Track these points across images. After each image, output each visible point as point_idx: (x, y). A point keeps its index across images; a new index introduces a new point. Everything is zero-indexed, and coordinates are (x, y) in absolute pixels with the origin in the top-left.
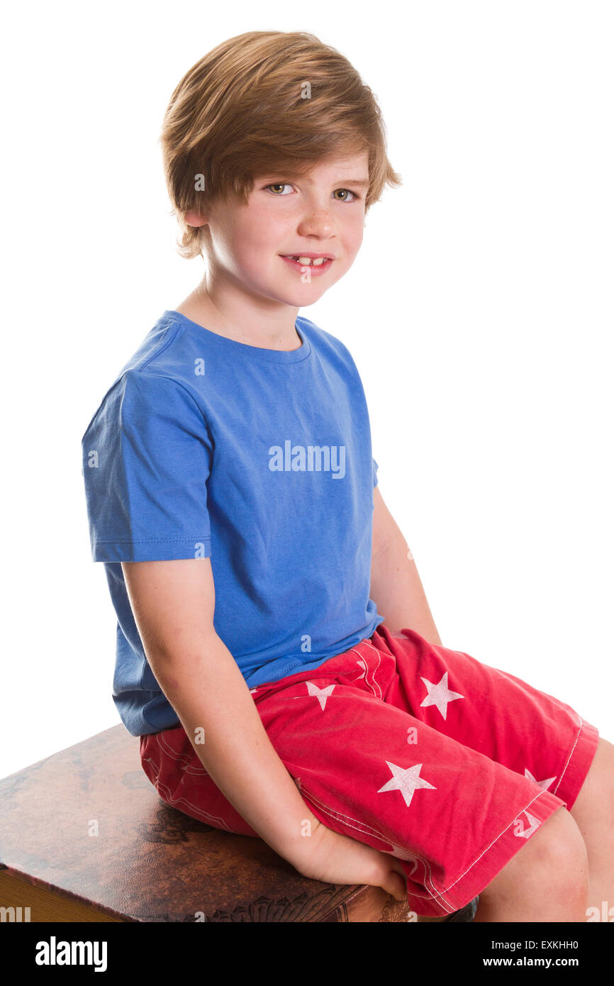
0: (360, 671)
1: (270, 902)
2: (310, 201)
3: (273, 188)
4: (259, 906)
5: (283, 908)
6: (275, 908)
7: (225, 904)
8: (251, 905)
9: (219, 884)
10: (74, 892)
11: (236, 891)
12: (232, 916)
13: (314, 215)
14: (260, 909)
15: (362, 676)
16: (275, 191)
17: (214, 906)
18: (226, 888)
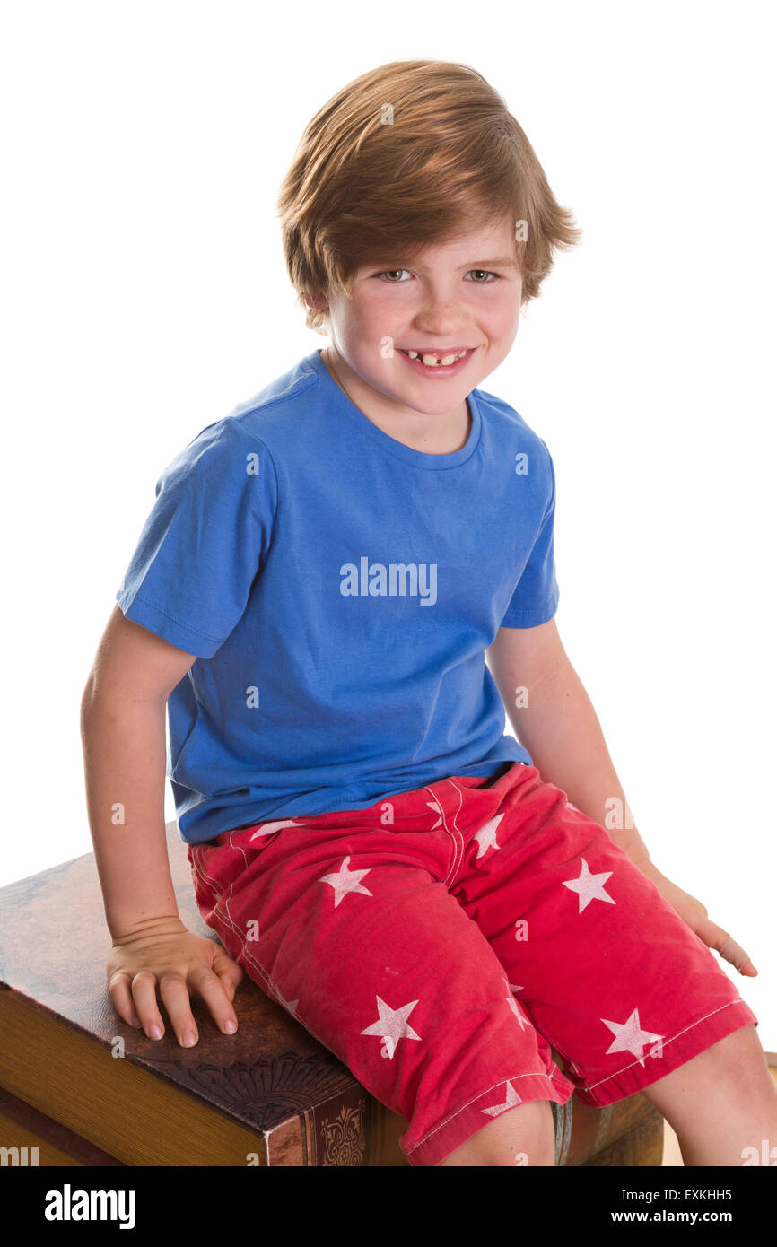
0: (436, 816)
1: (297, 1058)
2: (429, 291)
3: (388, 275)
4: (284, 1061)
5: (310, 1067)
6: (301, 1066)
7: (247, 1055)
8: (275, 1060)
9: (245, 1031)
10: (80, 1025)
11: (262, 1042)
12: (251, 1069)
13: (432, 307)
14: (284, 1066)
15: (440, 822)
16: (390, 278)
17: (233, 1057)
18: (251, 1037)
